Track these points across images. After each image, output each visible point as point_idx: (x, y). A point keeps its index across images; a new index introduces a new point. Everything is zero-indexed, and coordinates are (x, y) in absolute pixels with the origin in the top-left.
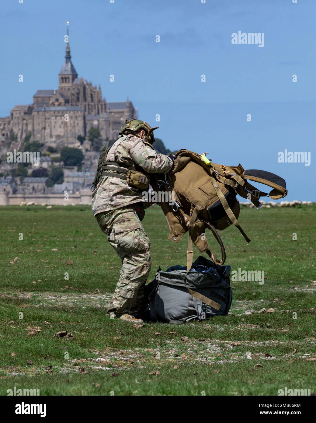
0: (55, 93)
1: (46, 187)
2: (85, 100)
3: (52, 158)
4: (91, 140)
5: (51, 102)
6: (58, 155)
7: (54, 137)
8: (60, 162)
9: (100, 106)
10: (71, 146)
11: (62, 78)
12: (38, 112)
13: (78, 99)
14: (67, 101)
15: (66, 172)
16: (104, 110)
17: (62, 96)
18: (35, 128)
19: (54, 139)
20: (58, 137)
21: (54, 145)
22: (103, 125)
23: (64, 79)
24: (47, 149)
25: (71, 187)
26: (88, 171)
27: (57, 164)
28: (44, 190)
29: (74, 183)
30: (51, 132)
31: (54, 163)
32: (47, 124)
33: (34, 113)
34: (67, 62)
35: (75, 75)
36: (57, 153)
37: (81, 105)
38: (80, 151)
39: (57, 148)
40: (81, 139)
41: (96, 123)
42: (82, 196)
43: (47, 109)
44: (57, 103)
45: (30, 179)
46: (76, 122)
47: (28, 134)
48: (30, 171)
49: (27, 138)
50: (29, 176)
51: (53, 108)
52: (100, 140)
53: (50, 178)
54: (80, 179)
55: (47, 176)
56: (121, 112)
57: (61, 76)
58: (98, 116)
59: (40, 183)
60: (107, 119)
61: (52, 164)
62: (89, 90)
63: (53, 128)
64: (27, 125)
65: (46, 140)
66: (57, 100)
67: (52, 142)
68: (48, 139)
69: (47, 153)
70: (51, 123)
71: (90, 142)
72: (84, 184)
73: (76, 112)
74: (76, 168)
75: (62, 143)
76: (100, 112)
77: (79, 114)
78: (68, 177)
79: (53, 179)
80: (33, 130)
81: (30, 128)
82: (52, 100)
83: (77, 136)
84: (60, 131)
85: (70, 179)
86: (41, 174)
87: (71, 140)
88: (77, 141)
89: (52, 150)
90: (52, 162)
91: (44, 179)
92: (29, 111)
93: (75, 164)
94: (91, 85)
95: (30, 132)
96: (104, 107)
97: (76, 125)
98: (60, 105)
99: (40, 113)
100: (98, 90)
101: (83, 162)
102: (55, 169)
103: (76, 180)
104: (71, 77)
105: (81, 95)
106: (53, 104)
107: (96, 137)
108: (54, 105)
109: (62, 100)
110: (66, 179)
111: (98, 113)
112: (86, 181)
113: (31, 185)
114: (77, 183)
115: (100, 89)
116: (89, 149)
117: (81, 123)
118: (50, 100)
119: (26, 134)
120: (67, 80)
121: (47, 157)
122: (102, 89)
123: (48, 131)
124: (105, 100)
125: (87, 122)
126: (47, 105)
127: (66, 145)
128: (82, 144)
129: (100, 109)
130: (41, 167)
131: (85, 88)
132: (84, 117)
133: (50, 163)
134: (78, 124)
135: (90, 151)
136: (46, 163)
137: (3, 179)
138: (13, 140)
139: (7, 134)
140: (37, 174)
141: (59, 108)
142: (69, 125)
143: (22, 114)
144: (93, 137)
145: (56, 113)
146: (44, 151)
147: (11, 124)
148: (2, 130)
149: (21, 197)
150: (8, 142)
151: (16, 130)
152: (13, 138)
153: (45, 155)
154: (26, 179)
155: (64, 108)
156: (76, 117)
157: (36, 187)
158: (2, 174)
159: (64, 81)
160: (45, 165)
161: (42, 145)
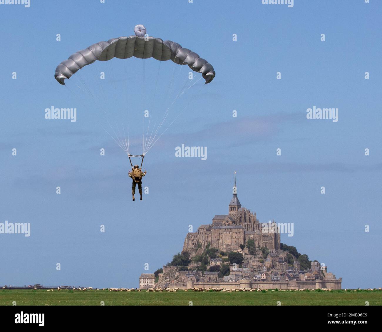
0: (226, 217)
1: (217, 278)
2: (246, 221)
3: (223, 259)
4: (249, 248)
5: (223, 223)
6: (227, 257)
7: (225, 245)
8: (228, 261)
9: (255, 226)
10: (235, 251)
11: (231, 207)
12: (215, 229)
13: (241, 221)
14: (234, 222)
15: (232, 268)
16: (257, 228)
17: (231, 219)
19: (224, 247)
20: (227, 245)
21: (224, 251)
22: (256, 236)
23: (232, 208)
24: (220, 253)
25: (234, 278)
26: (246, 268)
27: (226, 263)
28: (217, 279)
29: (236, 275)
30: (223, 242)
32: (220, 237)
33: (213, 230)
34: (234, 197)
35: (239, 206)
36: (227, 255)
37: (243, 225)
38: (240, 255)
39: (226, 252)
40: (242, 247)
41: (252, 236)
42: (241, 284)
43: (221, 227)
44: (227, 224)
45: (208, 273)
46: (239, 236)
48: (208, 268)
49: (208, 246)
50: (207, 271)
51: (224, 227)
52: (254, 247)
53: (221, 272)
54: (240, 272)
55: (219, 270)
58: (253, 232)
59: (214, 275)
60: (259, 234)
61: (223, 263)
62: (248, 215)
63: (224, 239)
64: (208, 237)
65: (220, 247)
66: (227, 222)
67: (223, 249)
68: (221, 247)
69: (220, 255)
70: (223, 236)
71: (247, 249)
72: (242, 276)
73: (239, 229)
74: (238, 265)
75: (230, 250)
76: (255, 229)
77: (241, 230)
78: (233, 271)
79: (223, 273)
80: (212, 241)
81: (210, 239)
82: (225, 222)
83: (239, 245)
84: (229, 242)
85: (234, 273)
86: (215, 269)
87: (235, 247)
88: (240, 248)
89: (223, 254)
90: (223, 262)
91: (216, 273)
92: (210, 228)
94: (249, 212)
95: (210, 242)
96: (257, 226)
97: (239, 238)
98: (229, 225)
99: (216, 230)
100: (254, 215)
101: (243, 261)
102: (224, 266)
103: (237, 273)
104: (236, 207)
105: (243, 218)
106: (225, 224)
107: (252, 246)
108: (225, 225)
109: (230, 222)
110: (231, 273)
111: (254, 230)
112: (244, 274)
113: (209, 276)
114: (238, 275)
115: (255, 214)
116: (247, 253)
117: (242, 236)
118: (223, 221)
119: (207, 244)
120: (234, 209)
121: (220, 258)
123: (221, 241)
124: (258, 222)
125: (246, 236)
126: (221, 224)
127: (232, 250)
128: (243, 250)
129: (255, 227)
130: (216, 265)
131: (245, 214)
132: (245, 232)
133: (222, 262)
135: (248, 254)
136: (219, 262)
137: (190, 272)
138: (199, 247)
139: (195, 243)
140: (213, 269)
141: (228, 227)
142: (234, 237)
143: (205, 231)
144: (250, 245)
145: (227, 229)
146: (218, 254)
147: (198, 238)
148: (192, 241)
149: (202, 284)
150: (196, 248)
151: (201, 241)
152: (199, 246)
153: (218, 257)
154: (205, 273)
155: (232, 227)
156: (239, 232)
157: (212, 278)
158: (190, 270)
159: (232, 210)
160: (218, 263)
161: (217, 250)
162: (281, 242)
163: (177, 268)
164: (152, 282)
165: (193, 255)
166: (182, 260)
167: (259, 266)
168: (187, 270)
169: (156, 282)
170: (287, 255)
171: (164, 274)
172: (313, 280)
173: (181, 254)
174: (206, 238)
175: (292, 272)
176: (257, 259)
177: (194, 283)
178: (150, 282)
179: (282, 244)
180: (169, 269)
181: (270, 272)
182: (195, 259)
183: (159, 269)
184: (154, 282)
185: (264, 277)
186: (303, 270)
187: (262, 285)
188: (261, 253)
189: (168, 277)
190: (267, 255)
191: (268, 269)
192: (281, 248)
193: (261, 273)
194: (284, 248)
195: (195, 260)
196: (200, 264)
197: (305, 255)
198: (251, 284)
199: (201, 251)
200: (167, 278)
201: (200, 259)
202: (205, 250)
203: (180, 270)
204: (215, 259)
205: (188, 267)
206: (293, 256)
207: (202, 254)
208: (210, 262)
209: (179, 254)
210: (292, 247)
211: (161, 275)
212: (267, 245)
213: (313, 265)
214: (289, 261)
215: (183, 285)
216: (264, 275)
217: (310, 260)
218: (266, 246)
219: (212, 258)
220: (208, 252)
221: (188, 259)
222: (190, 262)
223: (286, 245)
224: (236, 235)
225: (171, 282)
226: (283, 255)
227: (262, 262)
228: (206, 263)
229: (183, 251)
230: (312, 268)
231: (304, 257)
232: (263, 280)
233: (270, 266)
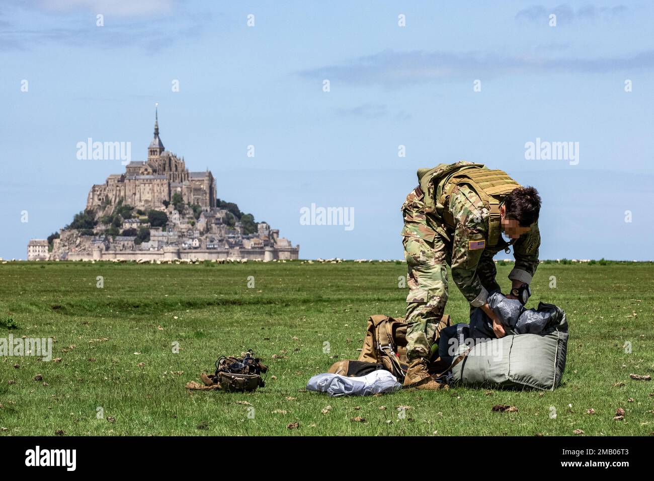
0: (144, 163)
1: (134, 245)
2: (171, 170)
3: (140, 220)
4: (175, 204)
5: (140, 172)
6: (146, 217)
7: (143, 202)
8: (147, 223)
9: (183, 175)
10: (157, 209)
11: (151, 151)
12: (130, 180)
13: (164, 169)
14: (155, 171)
15: (153, 232)
16: (186, 179)
17: (150, 166)
18: (127, 194)
19: (143, 203)
20: (146, 201)
21: (142, 209)
22: (185, 190)
23: (152, 152)
24: (136, 212)
25: (156, 245)
26: (172, 231)
27: (145, 225)
28: (133, 247)
29: (159, 241)
30: (140, 197)
31: (142, 224)
32: (137, 191)
33: (126, 181)
34: (155, 138)
35: (162, 149)
36: (145, 215)
37: (167, 174)
38: (165, 214)
39: (145, 211)
40: (166, 204)
41: (179, 189)
42: (165, 253)
43: (137, 177)
44: (146, 173)
45: (121, 238)
46: (162, 189)
47: (121, 199)
48: (121, 231)
49: (120, 202)
50: (120, 235)
51: (142, 177)
52: (183, 204)
53: (138, 237)
54: (164, 238)
55: (135, 235)
56: (201, 180)
57: (150, 149)
58: (181, 184)
59: (129, 241)
60: (189, 187)
61: (141, 224)
62: (174, 161)
63: (142, 194)
64: (120, 190)
65: (136, 204)
66: (146, 170)
67: (141, 206)
68: (138, 203)
69: (137, 215)
70: (140, 189)
71: (173, 206)
72: (167, 243)
73: (162, 180)
74: (161, 228)
75: (150, 207)
76: (183, 180)
77: (166, 181)
78: (154, 236)
79: (141, 238)
80: (125, 195)
81: (122, 194)
82: (142, 170)
83: (162, 201)
84: (147, 196)
85: (156, 238)
86: (131, 233)
87: (157, 204)
88: (163, 205)
89: (140, 213)
90: (141, 223)
91: (133, 238)
92: (122, 179)
93: (160, 225)
94: (176, 157)
95: (122, 197)
96: (186, 175)
97: (162, 191)
98: (148, 174)
99: (131, 181)
100: (182, 161)
101: (167, 223)
102: (142, 229)
103: (160, 238)
104: (158, 150)
105: (167, 165)
106: (143, 173)
107: (179, 202)
108: (144, 175)
109: (150, 170)
110: (152, 238)
111: (182, 181)
112: (169, 240)
113: (122, 243)
114: (162, 242)
115: (183, 160)
116: (173, 212)
117: (166, 189)
118: (140, 170)
119: (119, 199)
120: (156, 153)
121: (136, 219)
122: (185, 161)
123: (138, 196)
124: (187, 170)
125: (171, 189)
126: (138, 174)
127: (153, 208)
128: (167, 207)
129: (183, 178)
130: (131, 228)
131: (170, 159)
132: (169, 184)
133: (139, 224)
134: (163, 191)
136: (135, 224)
137: (97, 238)
138: (108, 204)
139: (103, 199)
140: (127, 233)
141: (148, 177)
142: (155, 191)
143: (116, 182)
144: (177, 201)
145: (145, 181)
146: (134, 214)
147: (106, 191)
148: (99, 195)
149: (113, 254)
150: (104, 205)
151: (110, 195)
152: (108, 202)
153: (134, 217)
154: (117, 238)
155: (152, 177)
156: (162, 184)
157: (126, 245)
158: (97, 234)
159: (153, 153)
160: (135, 226)
161: (133, 208)
162: (218, 197)
163: (79, 232)
164: (45, 251)
165: (100, 214)
166: (85, 221)
167: (189, 229)
168: (92, 234)
169: (50, 250)
170: (226, 214)
171: (61, 240)
172: (262, 248)
173: (83, 212)
174: (118, 192)
175: (234, 237)
176: (187, 220)
177: (103, 252)
178: (42, 251)
179: (218, 201)
180: (68, 233)
181: (204, 237)
182: (103, 219)
183: (54, 233)
184: (47, 251)
185: (196, 243)
186: (248, 234)
187: (193, 255)
188: (192, 212)
189: (66, 244)
190: (199, 214)
191: (202, 234)
192: (218, 206)
193: (193, 239)
194: (221, 205)
195: (103, 221)
196: (109, 227)
197: (250, 214)
198: (178, 253)
199: (111, 210)
200: (66, 246)
201: (108, 220)
202: (115, 207)
203: (83, 235)
204: (130, 220)
205: (93, 230)
206: (233, 216)
207: (113, 213)
208: (124, 224)
209: (81, 213)
210: (231, 204)
211: (57, 241)
212: (199, 201)
213: (260, 229)
214: (228, 222)
215: (88, 254)
216: (197, 241)
217: (256, 221)
218: (198, 203)
219: (125, 218)
220: (120, 211)
221: (94, 219)
222: (96, 223)
223: (223, 201)
224: (158, 188)
225: (71, 250)
226: (221, 214)
227: (193, 224)
228: (118, 224)
229: (87, 209)
230: (259, 232)
231: (249, 218)
232: (196, 248)
233: (203, 230)
